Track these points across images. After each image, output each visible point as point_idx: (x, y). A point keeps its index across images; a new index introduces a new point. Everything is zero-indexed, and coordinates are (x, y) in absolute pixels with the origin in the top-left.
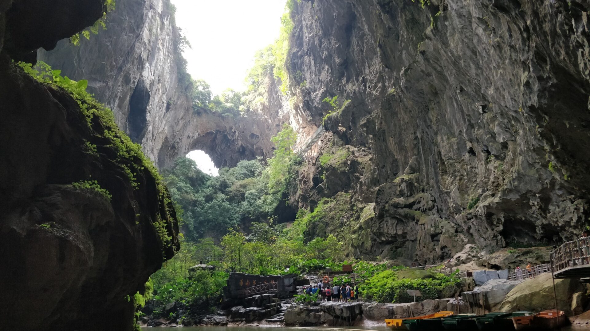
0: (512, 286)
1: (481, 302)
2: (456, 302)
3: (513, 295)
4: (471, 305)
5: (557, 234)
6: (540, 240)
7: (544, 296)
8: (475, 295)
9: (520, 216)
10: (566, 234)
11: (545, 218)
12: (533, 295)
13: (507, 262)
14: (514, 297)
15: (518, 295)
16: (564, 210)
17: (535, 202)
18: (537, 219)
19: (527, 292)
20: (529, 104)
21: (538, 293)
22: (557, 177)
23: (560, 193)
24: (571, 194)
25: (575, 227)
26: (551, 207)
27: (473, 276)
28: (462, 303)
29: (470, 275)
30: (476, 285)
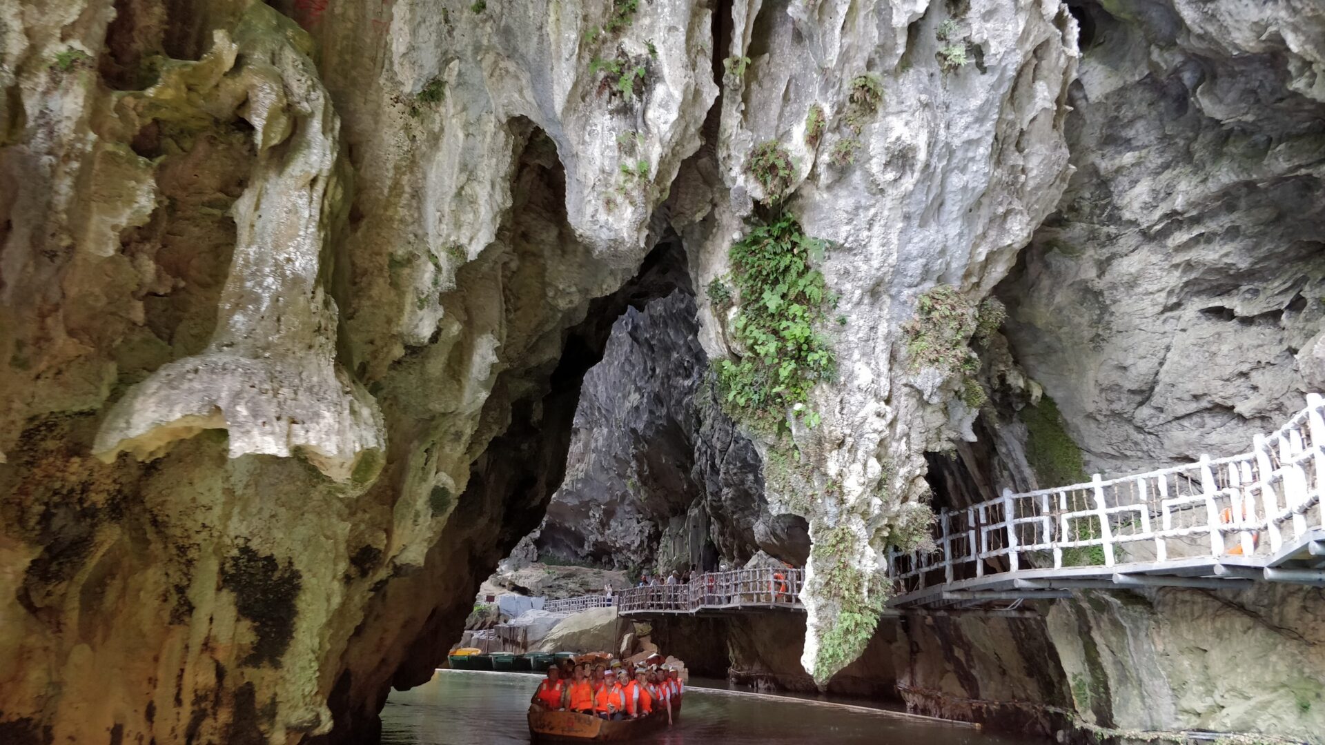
0: (557, 621)
1: (519, 639)
2: (484, 637)
3: (558, 632)
4: (505, 641)
5: (609, 554)
6: (583, 558)
7: (594, 635)
8: (512, 629)
9: (570, 525)
10: (621, 557)
11: (602, 534)
12: (582, 633)
13: (540, 585)
14: (560, 634)
15: (565, 632)
16: (627, 530)
17: (596, 514)
18: (592, 533)
19: (576, 630)
20: (632, 425)
21: (589, 631)
22: (631, 492)
23: (628, 509)
24: (639, 512)
25: (635, 552)
26: (613, 523)
27: (497, 602)
28: (492, 639)
29: (490, 599)
30: (499, 615)
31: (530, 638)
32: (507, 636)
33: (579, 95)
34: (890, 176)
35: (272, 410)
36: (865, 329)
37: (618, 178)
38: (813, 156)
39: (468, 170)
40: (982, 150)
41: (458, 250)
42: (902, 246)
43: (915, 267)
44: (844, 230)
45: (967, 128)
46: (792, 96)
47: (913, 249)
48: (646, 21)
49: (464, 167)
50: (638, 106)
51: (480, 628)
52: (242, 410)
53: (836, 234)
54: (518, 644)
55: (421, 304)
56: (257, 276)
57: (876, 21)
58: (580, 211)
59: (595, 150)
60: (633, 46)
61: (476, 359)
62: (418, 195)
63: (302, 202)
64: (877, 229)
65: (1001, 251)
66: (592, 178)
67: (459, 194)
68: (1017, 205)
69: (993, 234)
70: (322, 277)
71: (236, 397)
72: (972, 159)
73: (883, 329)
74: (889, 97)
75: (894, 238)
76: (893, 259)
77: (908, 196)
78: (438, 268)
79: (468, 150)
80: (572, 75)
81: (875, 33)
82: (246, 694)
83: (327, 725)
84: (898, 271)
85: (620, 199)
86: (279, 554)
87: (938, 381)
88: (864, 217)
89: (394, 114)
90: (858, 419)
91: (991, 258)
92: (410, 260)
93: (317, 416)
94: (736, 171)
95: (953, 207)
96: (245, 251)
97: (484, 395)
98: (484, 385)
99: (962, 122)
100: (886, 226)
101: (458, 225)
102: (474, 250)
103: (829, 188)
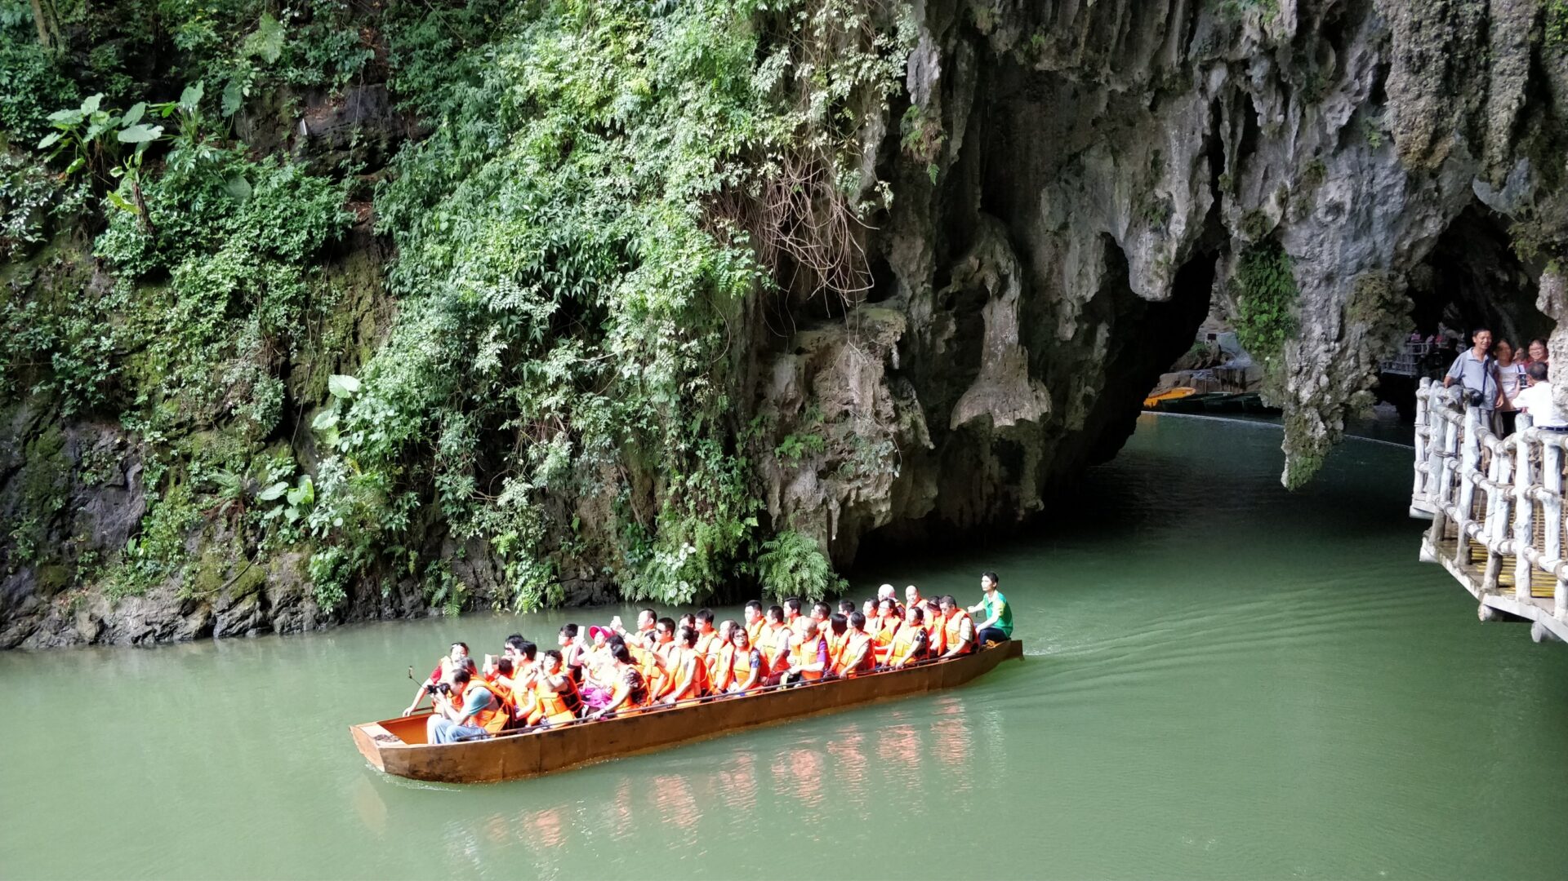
1: (1238, 379)
2: (1203, 377)
4: (1224, 380)
27: (1219, 340)
28: (1211, 379)
29: (1212, 337)
30: (1221, 353)
31: (1248, 379)
32: (1225, 377)
33: (1133, 225)
34: (1330, 218)
35: (1007, 409)
36: (1322, 302)
37: (1153, 266)
38: (1281, 212)
39: (1083, 262)
40: (1397, 190)
41: (1082, 298)
42: (1342, 252)
43: (1352, 265)
44: (1304, 249)
45: (1386, 178)
46: (1270, 174)
47: (1350, 254)
48: (1168, 176)
49: (1081, 261)
50: (1163, 227)
51: (1201, 368)
52: (997, 411)
53: (1300, 251)
54: (1236, 385)
55: (1067, 321)
56: (995, 345)
57: (1317, 129)
58: (1136, 285)
59: (1142, 252)
60: (1161, 194)
61: (1098, 336)
62: (1061, 273)
63: (1010, 312)
64: (1326, 245)
65: (1423, 240)
66: (1141, 266)
67: (1080, 274)
68: (1432, 212)
69: (1414, 231)
70: (1020, 342)
71: (994, 406)
72: (1392, 195)
73: (1334, 299)
74: (1331, 170)
75: (1337, 249)
76: (1337, 261)
77: (1341, 227)
78: (1073, 305)
79: (1082, 252)
80: (1128, 220)
81: (1318, 137)
82: (1007, 495)
83: (1042, 507)
84: (1340, 268)
85: (1154, 278)
86: (1014, 439)
87: (1365, 330)
88: (1316, 240)
89: (1047, 237)
90: (1313, 356)
91: (1413, 246)
92: (1060, 302)
93: (1024, 405)
94: (1233, 227)
95: (1378, 226)
96: (989, 334)
97: (1104, 351)
98: (1105, 346)
99: (1383, 174)
100: (1332, 243)
101: (1080, 287)
102: (1089, 297)
103: (1296, 223)
